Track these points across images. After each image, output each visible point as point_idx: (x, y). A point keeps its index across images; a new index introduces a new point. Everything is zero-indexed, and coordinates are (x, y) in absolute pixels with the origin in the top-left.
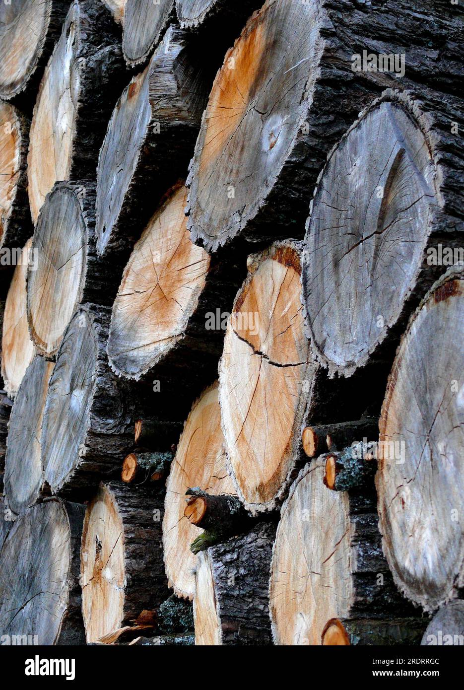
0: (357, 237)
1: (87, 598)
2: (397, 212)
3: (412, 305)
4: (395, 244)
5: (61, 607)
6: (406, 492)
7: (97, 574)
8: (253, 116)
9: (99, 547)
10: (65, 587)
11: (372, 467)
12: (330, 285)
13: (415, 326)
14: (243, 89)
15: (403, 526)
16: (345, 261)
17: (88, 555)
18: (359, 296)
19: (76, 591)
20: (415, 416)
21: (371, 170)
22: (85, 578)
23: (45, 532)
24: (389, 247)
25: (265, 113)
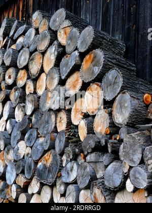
0: (110, 85)
1: (58, 125)
2: (116, 83)
3: (119, 94)
4: (116, 86)
5: (54, 126)
6: (117, 114)
7: (60, 122)
8: (92, 66)
9: (61, 118)
10: (54, 123)
11: (112, 111)
12: (106, 90)
13: (119, 96)
14: (90, 62)
15: (116, 118)
16: (109, 87)
17: (58, 119)
18: (111, 91)
19: (56, 124)
20: (119, 106)
21: (113, 77)
22: (58, 121)
23: (50, 115)
24: (115, 87)
25: (94, 66)
